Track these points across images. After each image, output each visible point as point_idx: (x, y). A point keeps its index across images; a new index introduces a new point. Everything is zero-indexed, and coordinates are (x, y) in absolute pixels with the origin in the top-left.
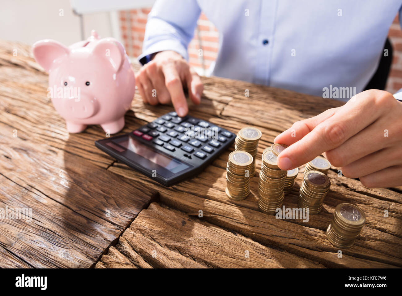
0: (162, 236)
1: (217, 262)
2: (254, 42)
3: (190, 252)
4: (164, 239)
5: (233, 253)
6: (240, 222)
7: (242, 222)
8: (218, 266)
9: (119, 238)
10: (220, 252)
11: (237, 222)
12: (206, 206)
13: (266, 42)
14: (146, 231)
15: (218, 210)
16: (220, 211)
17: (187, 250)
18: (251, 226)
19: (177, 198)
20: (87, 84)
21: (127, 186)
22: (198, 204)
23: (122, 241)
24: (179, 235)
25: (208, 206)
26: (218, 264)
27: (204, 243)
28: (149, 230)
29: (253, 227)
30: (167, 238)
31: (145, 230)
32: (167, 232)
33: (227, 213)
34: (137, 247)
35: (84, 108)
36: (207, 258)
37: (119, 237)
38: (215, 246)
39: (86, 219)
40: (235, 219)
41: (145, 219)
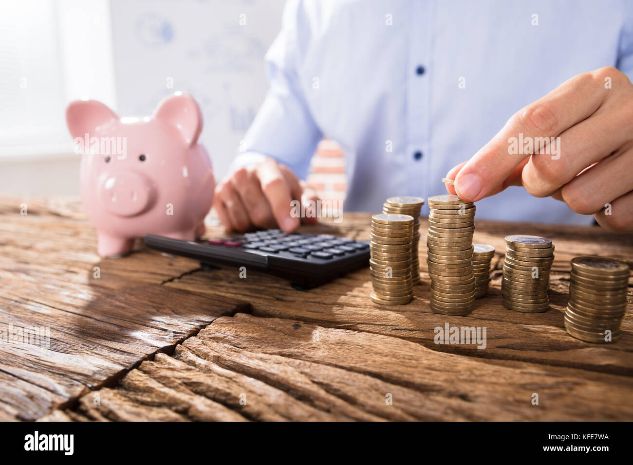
0: (257, 344)
1: (363, 364)
2: (400, 159)
3: (311, 358)
4: (259, 347)
5: (392, 352)
6: (402, 328)
7: (404, 328)
8: (365, 369)
9: (175, 346)
10: (366, 353)
11: (396, 329)
12: (336, 313)
13: (418, 156)
14: (227, 339)
15: (359, 317)
16: (363, 316)
17: (303, 356)
18: (423, 331)
19: (284, 308)
20: (142, 158)
21: (194, 298)
22: (322, 313)
23: (180, 349)
24: (289, 339)
25: (340, 313)
26: (365, 367)
27: (336, 345)
28: (233, 336)
29: (425, 332)
30: (266, 345)
31: (225, 337)
32: (266, 337)
33: (376, 317)
34: (208, 355)
35: (132, 195)
36: (343, 361)
37: (176, 344)
38: (357, 346)
39: (118, 327)
40: (390, 325)
41: (224, 327)
